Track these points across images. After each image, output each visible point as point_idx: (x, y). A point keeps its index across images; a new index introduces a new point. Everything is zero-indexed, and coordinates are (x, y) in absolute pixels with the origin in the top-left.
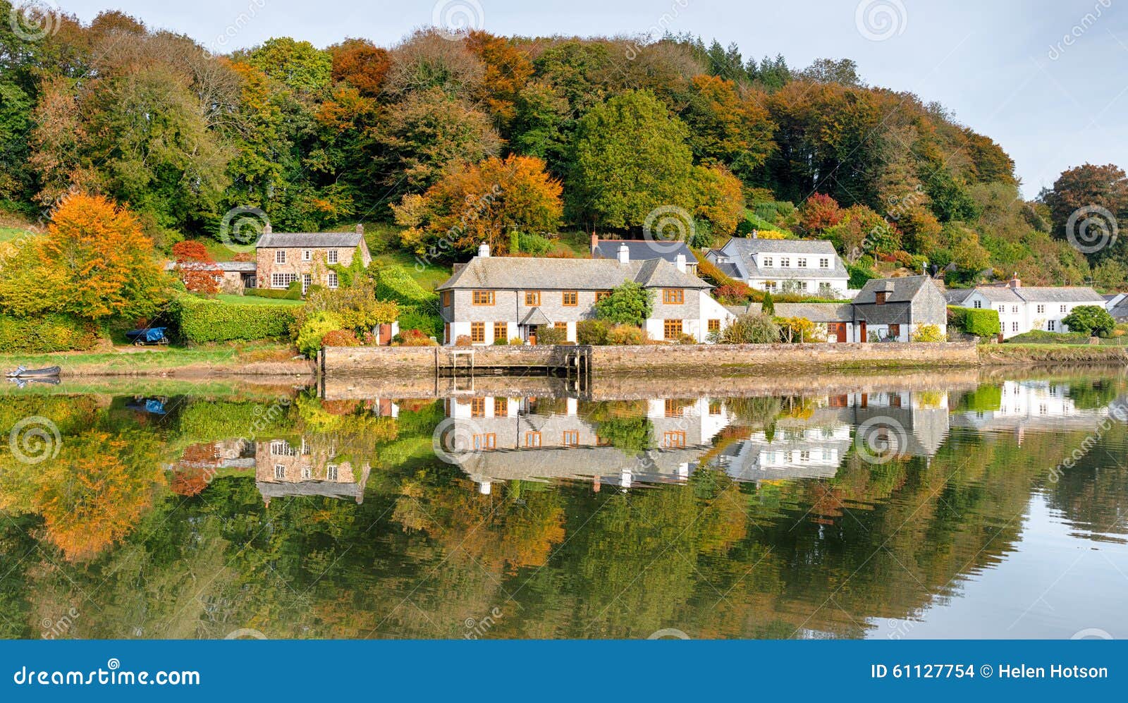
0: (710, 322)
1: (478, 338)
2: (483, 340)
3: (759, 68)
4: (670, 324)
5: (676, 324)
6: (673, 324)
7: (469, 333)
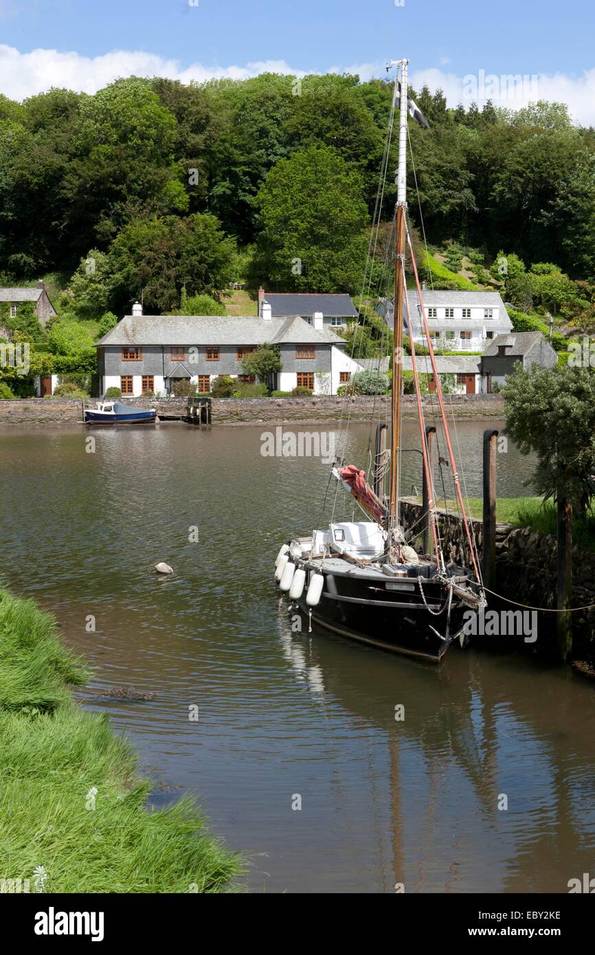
0: (342, 374)
1: (127, 389)
2: (131, 391)
3: (467, 111)
4: (302, 376)
5: (308, 376)
6: (305, 377)
7: (119, 386)
